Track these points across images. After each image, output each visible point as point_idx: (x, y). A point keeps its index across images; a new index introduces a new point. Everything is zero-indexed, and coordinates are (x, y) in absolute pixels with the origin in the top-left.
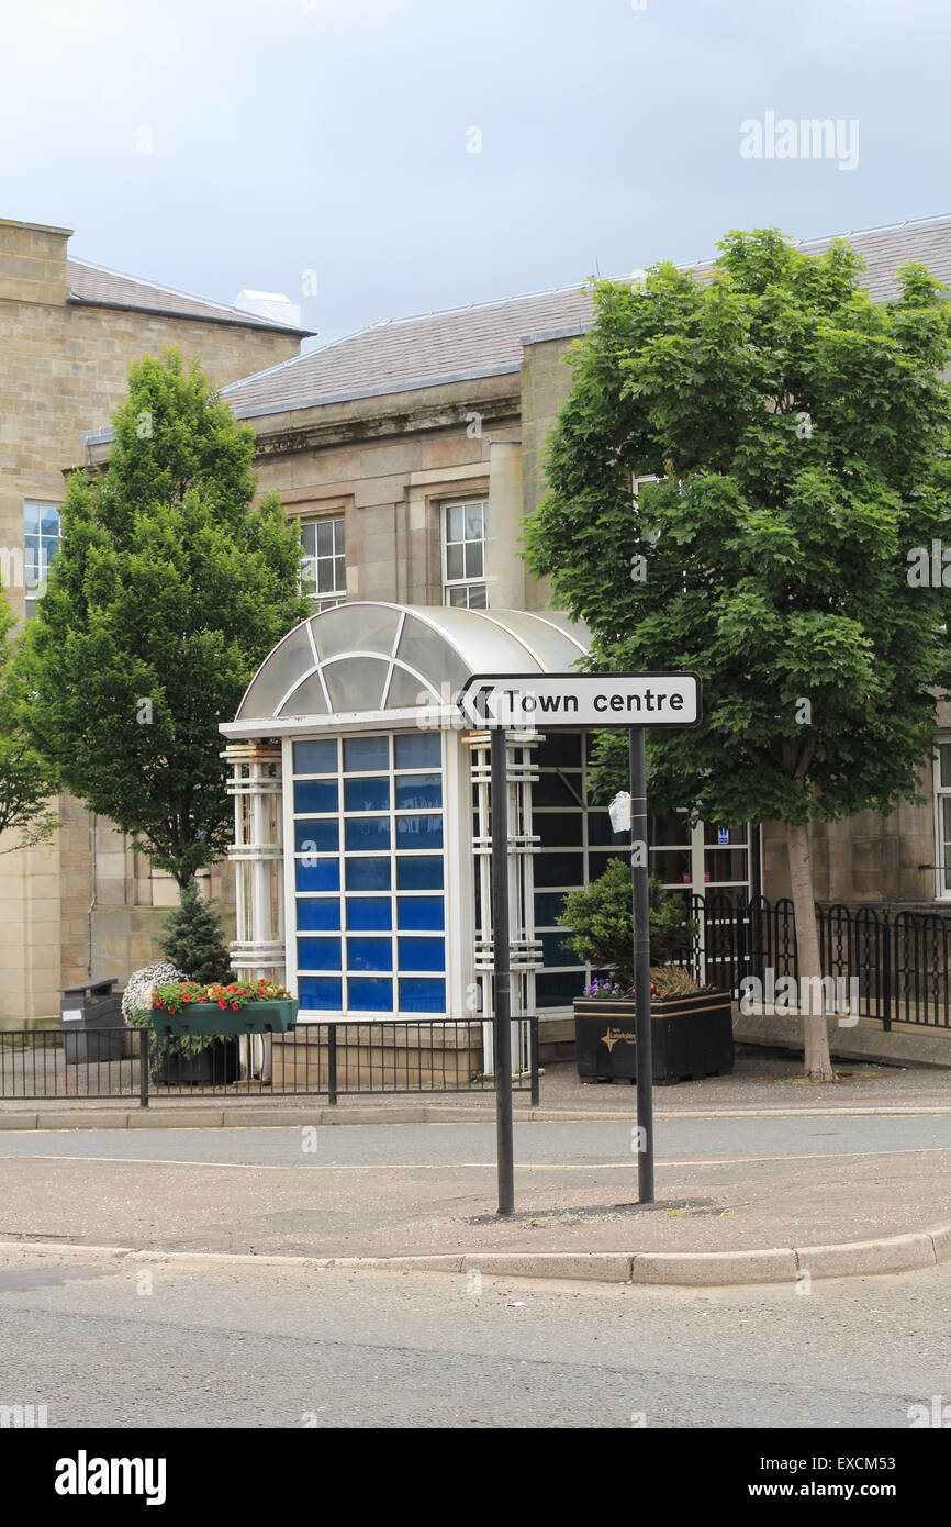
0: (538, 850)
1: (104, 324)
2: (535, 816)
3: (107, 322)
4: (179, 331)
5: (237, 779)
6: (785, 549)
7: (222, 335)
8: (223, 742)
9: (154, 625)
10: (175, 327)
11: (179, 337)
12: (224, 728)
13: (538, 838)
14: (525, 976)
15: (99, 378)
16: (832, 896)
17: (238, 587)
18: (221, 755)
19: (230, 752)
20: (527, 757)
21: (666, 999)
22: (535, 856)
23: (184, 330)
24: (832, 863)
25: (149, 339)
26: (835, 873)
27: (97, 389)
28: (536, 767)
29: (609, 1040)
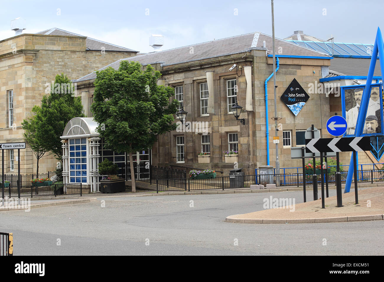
0: (99, 157)
1: (94, 54)
2: (99, 151)
3: (94, 53)
4: (110, 54)
5: (63, 145)
6: (116, 112)
7: (119, 54)
8: (61, 139)
9: (53, 120)
10: (109, 53)
11: (109, 55)
12: (61, 137)
13: (99, 155)
14: (93, 177)
15: (93, 64)
16: (161, 162)
17: (68, 113)
18: (61, 141)
19: (62, 141)
20: (98, 142)
21: (112, 180)
22: (99, 158)
23: (111, 53)
24: (161, 157)
25: (103, 56)
26: (161, 159)
27: (92, 66)
28: (99, 144)
29: (104, 187)
